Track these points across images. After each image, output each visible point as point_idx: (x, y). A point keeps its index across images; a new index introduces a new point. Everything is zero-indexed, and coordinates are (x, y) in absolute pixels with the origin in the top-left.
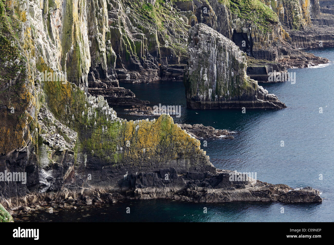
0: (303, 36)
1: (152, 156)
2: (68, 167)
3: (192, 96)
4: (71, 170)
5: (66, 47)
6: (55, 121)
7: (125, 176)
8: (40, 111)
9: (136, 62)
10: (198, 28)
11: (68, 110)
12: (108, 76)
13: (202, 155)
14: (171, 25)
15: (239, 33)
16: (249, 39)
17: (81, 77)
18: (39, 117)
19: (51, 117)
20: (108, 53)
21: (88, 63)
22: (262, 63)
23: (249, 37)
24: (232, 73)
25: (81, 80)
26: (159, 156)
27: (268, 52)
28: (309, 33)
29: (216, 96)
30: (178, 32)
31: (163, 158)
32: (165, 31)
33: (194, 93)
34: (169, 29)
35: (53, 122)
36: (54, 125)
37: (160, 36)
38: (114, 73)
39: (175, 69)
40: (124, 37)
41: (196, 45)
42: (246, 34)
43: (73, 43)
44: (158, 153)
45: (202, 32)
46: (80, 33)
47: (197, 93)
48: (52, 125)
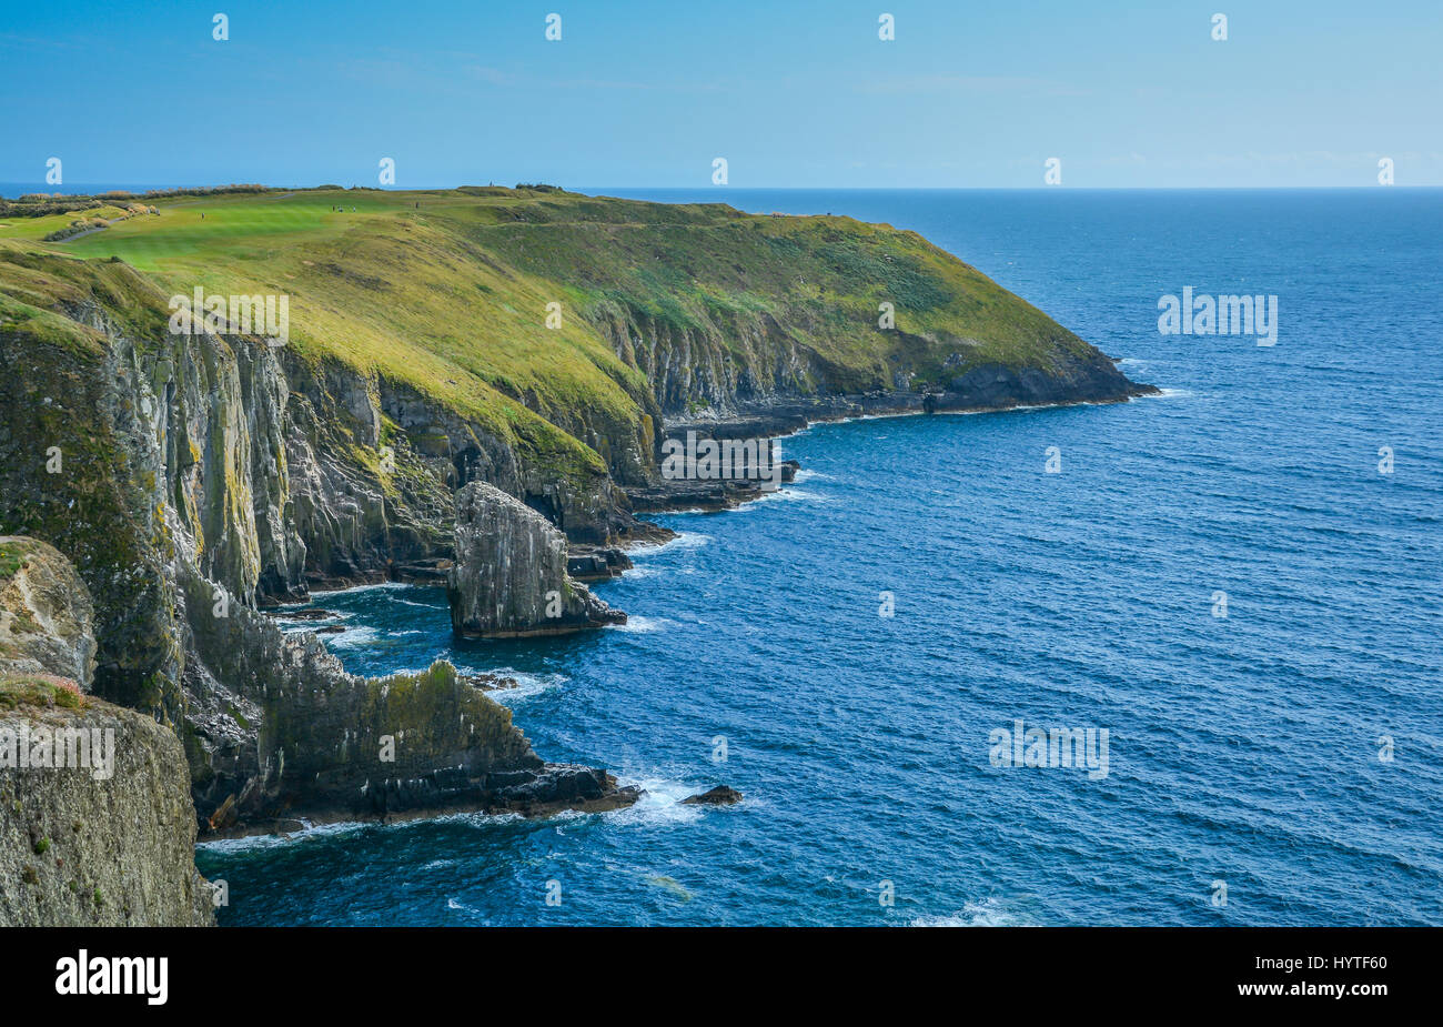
0: (648, 497)
1: (417, 747)
2: (247, 779)
3: (465, 620)
4: (252, 785)
5: (212, 536)
6: (216, 688)
7: (364, 788)
8: (186, 669)
9: (344, 558)
10: (473, 489)
11: (243, 664)
12: (290, 589)
13: (516, 737)
14: (409, 485)
15: (536, 496)
16: (555, 507)
17: (243, 594)
18: (183, 680)
19: (207, 680)
20: (290, 543)
21: (256, 563)
22: (585, 550)
23: (555, 503)
24: (541, 572)
25: (244, 598)
26: (430, 744)
27: (592, 528)
28: (658, 491)
29: (511, 618)
30: (423, 498)
31: (440, 747)
32: (398, 496)
33: (470, 614)
34: (404, 492)
35: (213, 689)
36: (216, 695)
37: (387, 506)
38: (302, 582)
39: (418, 568)
40: (319, 512)
41: (470, 520)
42: (549, 498)
43: (226, 527)
44: (428, 739)
45: (481, 497)
46: (239, 508)
47: (475, 614)
48: (211, 695)
